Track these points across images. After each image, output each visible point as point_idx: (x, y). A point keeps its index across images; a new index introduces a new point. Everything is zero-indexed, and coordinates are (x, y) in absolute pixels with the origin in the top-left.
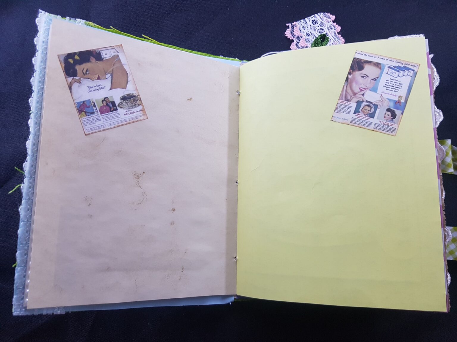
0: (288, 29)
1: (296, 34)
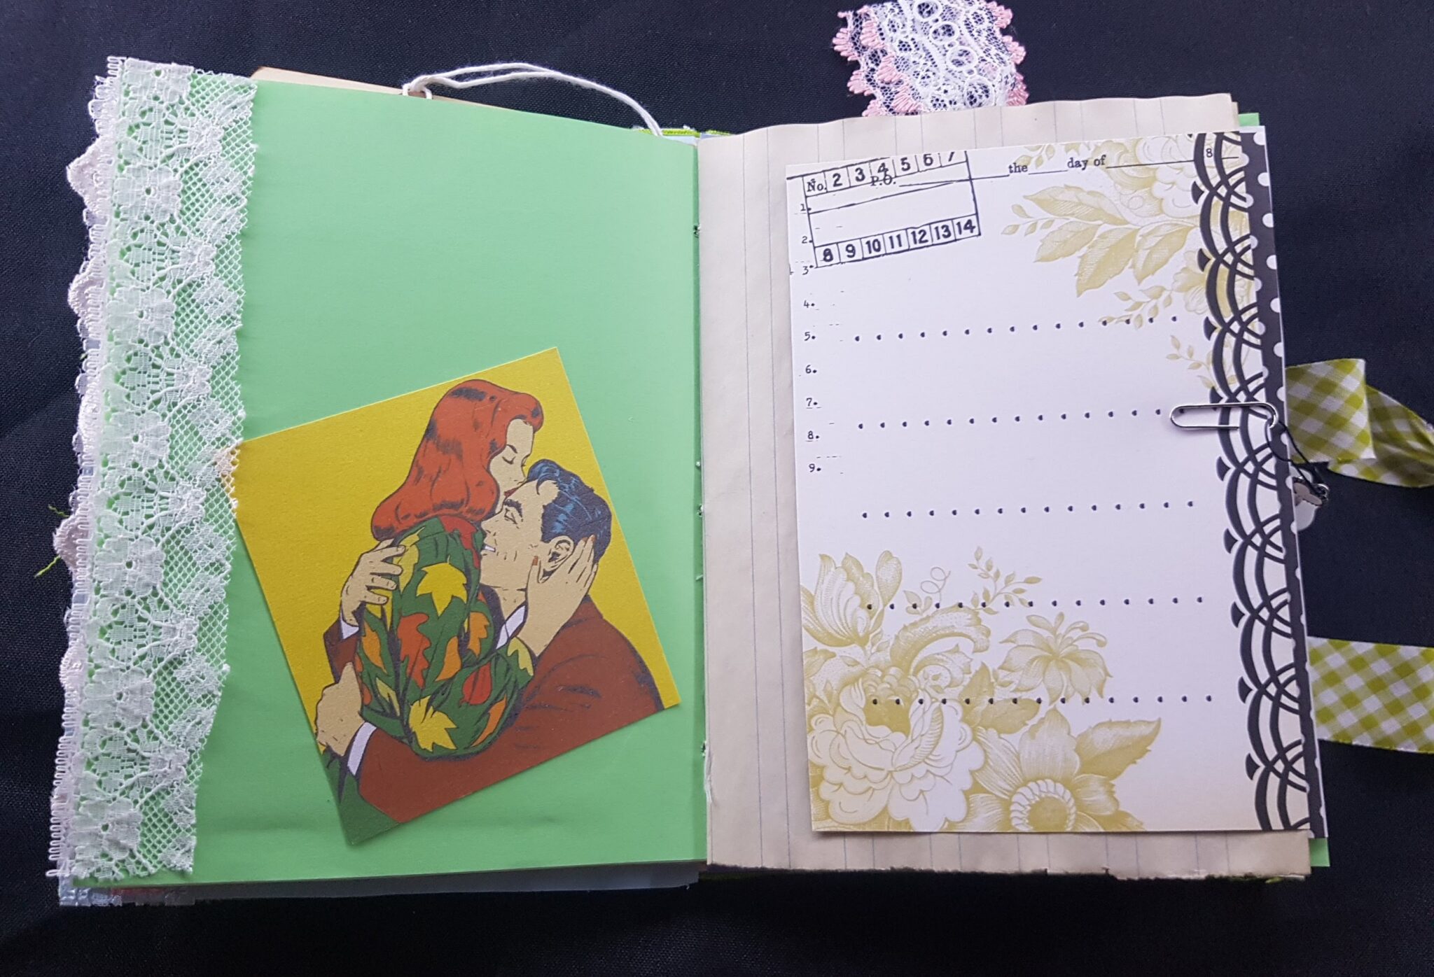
1: (868, 42)
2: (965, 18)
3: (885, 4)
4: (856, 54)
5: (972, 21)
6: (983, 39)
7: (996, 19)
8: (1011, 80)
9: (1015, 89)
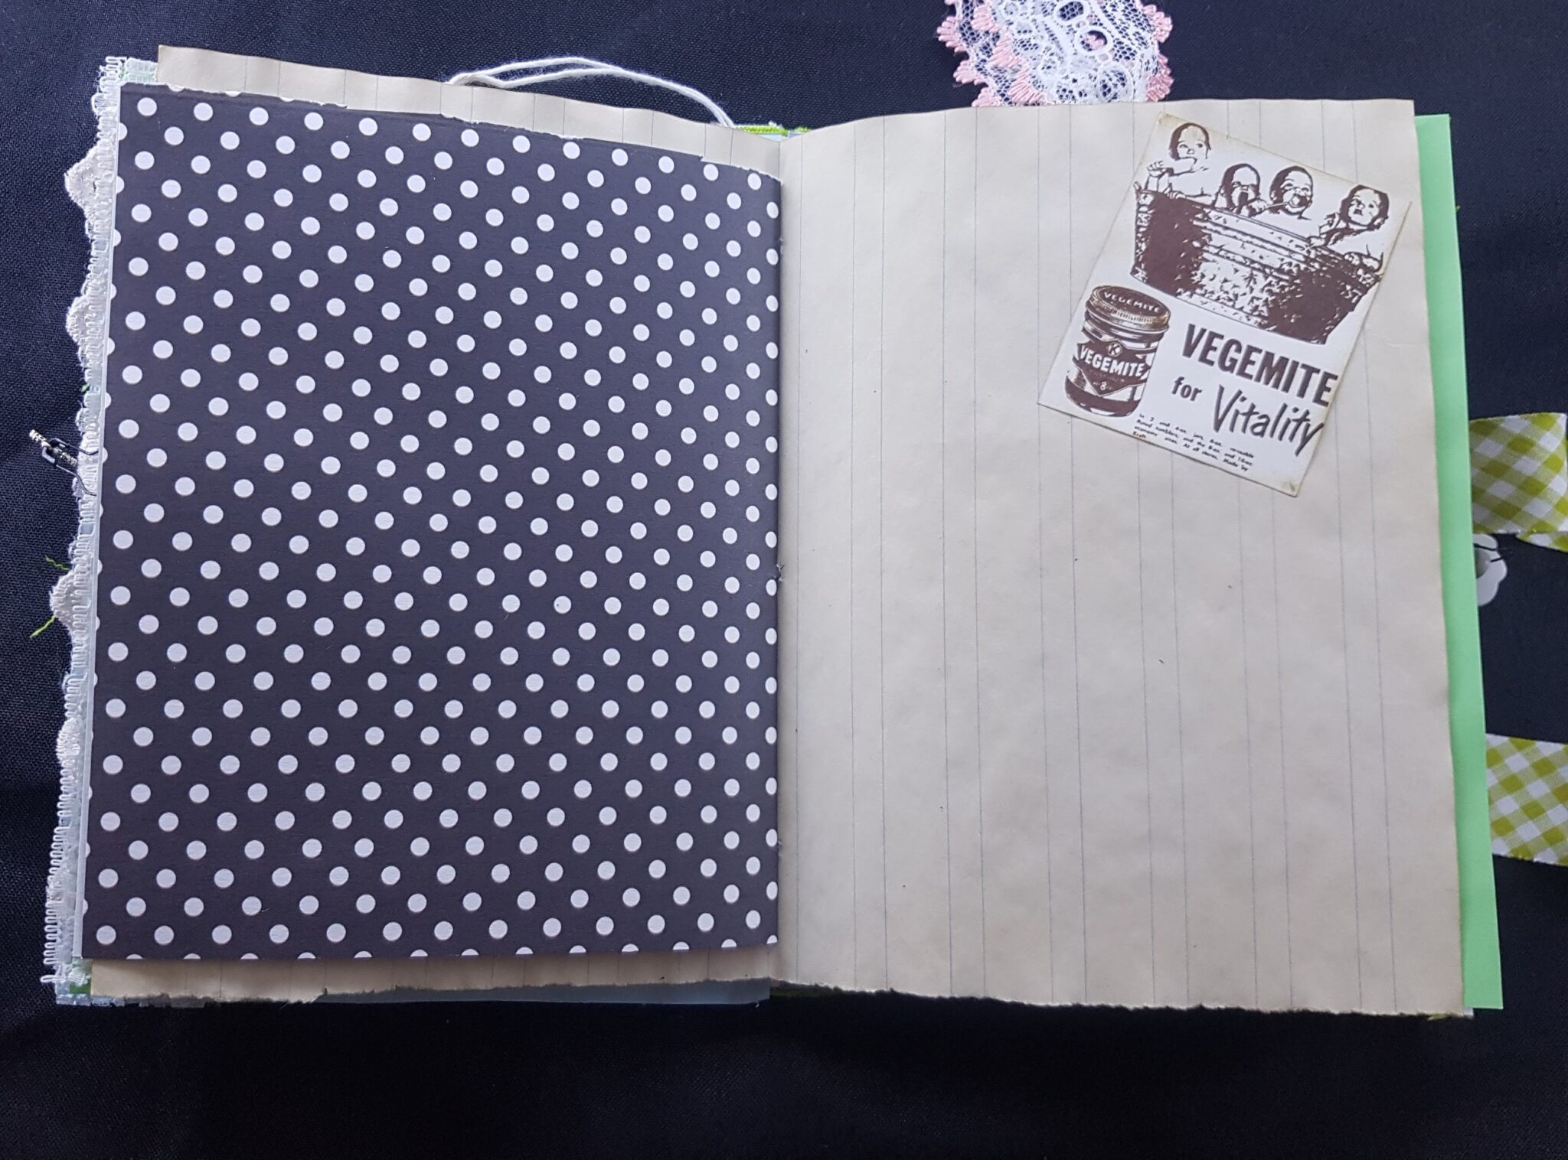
0: (949, 19)
8: (1153, 65)
9: (1158, 75)
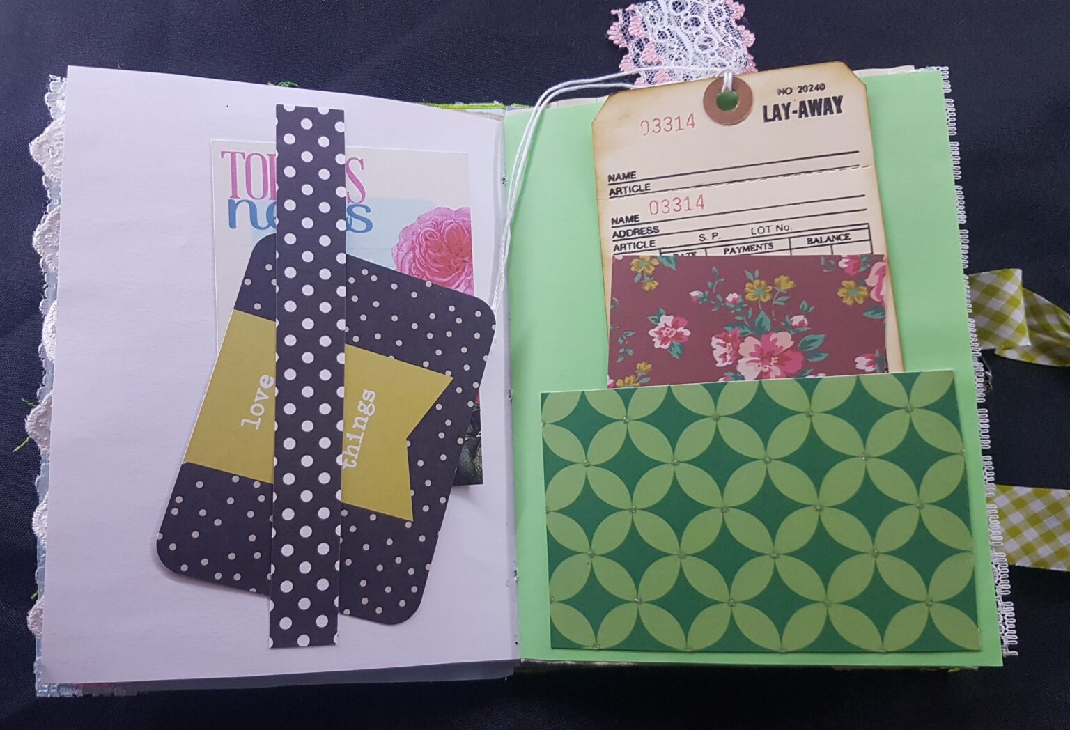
0: (614, 24)
1: (634, 33)
2: (708, 12)
3: (647, 3)
4: (625, 42)
5: (714, 14)
6: (722, 28)
7: (733, 13)
8: (744, 60)
9: (748, 67)
